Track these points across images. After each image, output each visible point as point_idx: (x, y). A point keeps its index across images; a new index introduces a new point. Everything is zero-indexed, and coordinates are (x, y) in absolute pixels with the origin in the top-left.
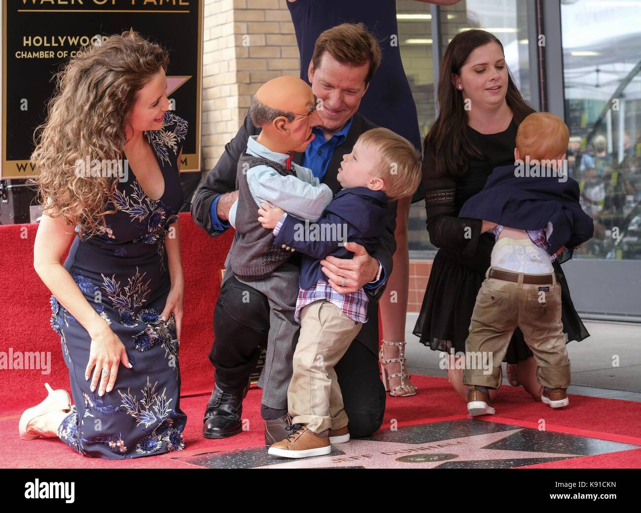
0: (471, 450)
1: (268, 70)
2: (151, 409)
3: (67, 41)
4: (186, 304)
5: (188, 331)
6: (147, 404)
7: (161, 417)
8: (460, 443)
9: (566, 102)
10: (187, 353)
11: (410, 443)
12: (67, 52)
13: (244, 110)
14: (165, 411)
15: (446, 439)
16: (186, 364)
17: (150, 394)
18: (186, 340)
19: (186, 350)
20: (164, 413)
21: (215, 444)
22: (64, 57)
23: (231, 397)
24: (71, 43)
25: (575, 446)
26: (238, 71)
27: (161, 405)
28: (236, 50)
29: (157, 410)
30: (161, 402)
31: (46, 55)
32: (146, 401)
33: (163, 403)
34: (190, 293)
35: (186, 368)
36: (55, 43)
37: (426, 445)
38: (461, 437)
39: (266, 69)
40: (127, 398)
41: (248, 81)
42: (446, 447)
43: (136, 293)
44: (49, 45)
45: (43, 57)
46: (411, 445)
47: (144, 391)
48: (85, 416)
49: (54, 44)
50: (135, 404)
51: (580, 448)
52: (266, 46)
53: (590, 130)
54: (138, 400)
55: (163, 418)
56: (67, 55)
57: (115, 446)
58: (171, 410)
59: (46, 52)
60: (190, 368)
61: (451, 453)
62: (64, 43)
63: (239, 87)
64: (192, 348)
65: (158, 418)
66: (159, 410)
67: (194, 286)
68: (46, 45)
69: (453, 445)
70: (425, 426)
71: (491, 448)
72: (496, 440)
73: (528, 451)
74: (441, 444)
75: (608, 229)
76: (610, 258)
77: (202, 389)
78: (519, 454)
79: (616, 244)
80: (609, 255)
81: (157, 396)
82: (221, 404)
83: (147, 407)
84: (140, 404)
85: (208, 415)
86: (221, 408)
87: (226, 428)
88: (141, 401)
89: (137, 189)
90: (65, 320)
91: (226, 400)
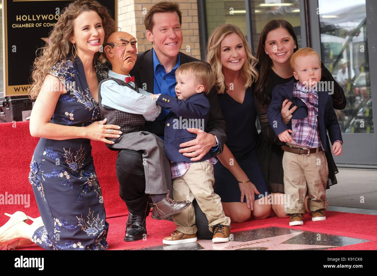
0: (275, 245)
2: (93, 226)
3: (41, 18)
4: (112, 165)
5: (113, 180)
6: (91, 224)
7: (100, 230)
8: (269, 240)
9: (322, 45)
10: (113, 193)
11: (241, 241)
12: (41, 24)
15: (261, 239)
16: (112, 198)
17: (91, 218)
18: (112, 185)
19: (112, 190)
20: (101, 228)
21: (130, 245)
22: (40, 26)
23: (137, 217)
24: (43, 19)
25: (333, 241)
26: (137, 32)
28: (136, 20)
29: (97, 226)
30: (98, 222)
31: (29, 26)
32: (90, 222)
33: (99, 222)
34: (114, 158)
35: (113, 201)
36: (34, 19)
37: (249, 242)
38: (269, 237)
40: (81, 221)
41: (143, 37)
42: (261, 243)
43: (80, 160)
44: (31, 20)
45: (28, 27)
46: (241, 242)
47: (88, 216)
48: (55, 232)
51: (336, 242)
53: (335, 60)
54: (86, 221)
56: (41, 25)
57: (76, 247)
59: (29, 24)
60: (115, 201)
61: (264, 246)
62: (39, 18)
64: (116, 189)
66: (98, 226)
67: (116, 154)
68: (29, 20)
69: (265, 242)
70: (248, 231)
71: (287, 243)
72: (289, 238)
73: (307, 244)
74: (258, 241)
75: (347, 115)
76: (348, 132)
77: (122, 213)
78: (302, 246)
79: (351, 124)
80: (347, 130)
81: (95, 219)
82: (133, 222)
83: (91, 225)
84: (87, 224)
85: (128, 229)
86: (134, 224)
87: (136, 236)
88: (87, 222)
89: (88, 93)
90: (42, 177)
91: (136, 219)
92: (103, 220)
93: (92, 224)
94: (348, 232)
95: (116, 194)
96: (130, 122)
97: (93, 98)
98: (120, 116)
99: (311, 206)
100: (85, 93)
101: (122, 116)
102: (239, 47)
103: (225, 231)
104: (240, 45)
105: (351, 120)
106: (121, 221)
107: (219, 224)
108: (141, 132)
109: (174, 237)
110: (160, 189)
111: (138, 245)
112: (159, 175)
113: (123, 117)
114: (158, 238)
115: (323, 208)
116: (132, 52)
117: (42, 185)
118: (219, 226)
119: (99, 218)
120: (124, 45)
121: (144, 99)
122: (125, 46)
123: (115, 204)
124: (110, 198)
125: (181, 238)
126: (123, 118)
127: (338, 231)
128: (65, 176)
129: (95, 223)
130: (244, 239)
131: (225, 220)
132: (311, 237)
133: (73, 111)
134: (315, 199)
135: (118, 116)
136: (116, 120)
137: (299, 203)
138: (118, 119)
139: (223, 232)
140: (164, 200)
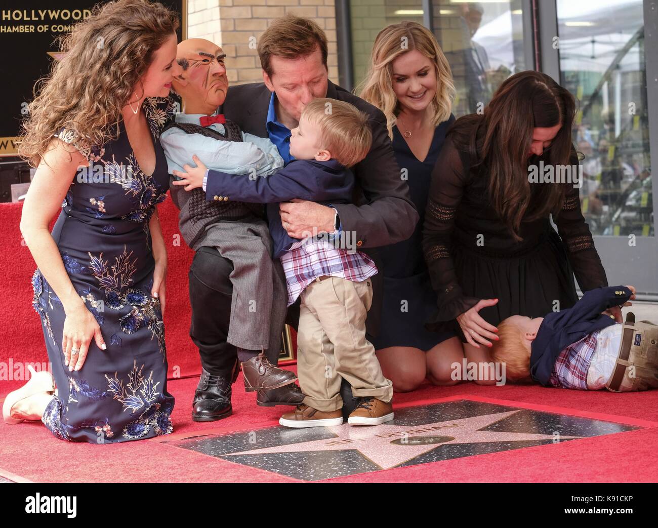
0: (467, 432)
2: (138, 393)
3: (47, 15)
4: (173, 284)
6: (134, 388)
7: (148, 401)
8: (456, 425)
9: (561, 74)
11: (405, 425)
12: (48, 26)
14: (152, 395)
15: (442, 421)
16: (174, 345)
17: (137, 378)
19: (173, 331)
20: (152, 397)
21: (204, 427)
22: (45, 31)
23: (219, 379)
24: (52, 17)
25: (574, 427)
27: (148, 389)
28: (221, 23)
29: (144, 394)
30: (148, 386)
31: (26, 29)
32: (132, 385)
33: (150, 386)
34: (177, 273)
35: (174, 349)
36: (35, 17)
37: (421, 427)
38: (456, 418)
40: (114, 383)
41: (234, 55)
42: (442, 429)
43: (123, 272)
44: (29, 19)
46: (406, 427)
47: (130, 375)
48: (69, 402)
49: (33, 19)
50: (121, 389)
51: (579, 429)
52: (252, 18)
53: (586, 103)
54: (124, 384)
55: (151, 403)
56: (48, 29)
57: (101, 431)
59: (26, 26)
60: (178, 350)
61: (446, 435)
62: (44, 16)
65: (145, 402)
66: (146, 394)
68: (26, 19)
69: (449, 427)
70: (419, 408)
71: (488, 430)
72: (493, 422)
73: (526, 433)
74: (436, 426)
75: (605, 204)
76: (608, 234)
77: (190, 371)
78: (516, 436)
79: (614, 219)
80: (606, 231)
81: (144, 380)
82: (209, 387)
83: (134, 391)
84: (127, 388)
85: (197, 400)
86: (210, 391)
87: (215, 411)
88: (128, 385)
89: (132, 162)
90: (49, 302)
91: (214, 383)
92: (158, 383)
93: (137, 389)
94: (601, 412)
95: (181, 337)
97: (141, 171)
103: (374, 405)
105: (615, 212)
106: (189, 385)
109: (299, 413)
111: (217, 428)
114: (255, 417)
116: (221, 74)
117: (48, 317)
119: (152, 378)
120: (206, 62)
121: (230, 149)
122: (208, 64)
123: (178, 355)
124: (170, 344)
125: (312, 416)
127: (582, 410)
128: (88, 302)
129: (142, 387)
130: (412, 421)
132: (533, 420)
133: (104, 197)
139: (370, 407)
140: (254, 360)
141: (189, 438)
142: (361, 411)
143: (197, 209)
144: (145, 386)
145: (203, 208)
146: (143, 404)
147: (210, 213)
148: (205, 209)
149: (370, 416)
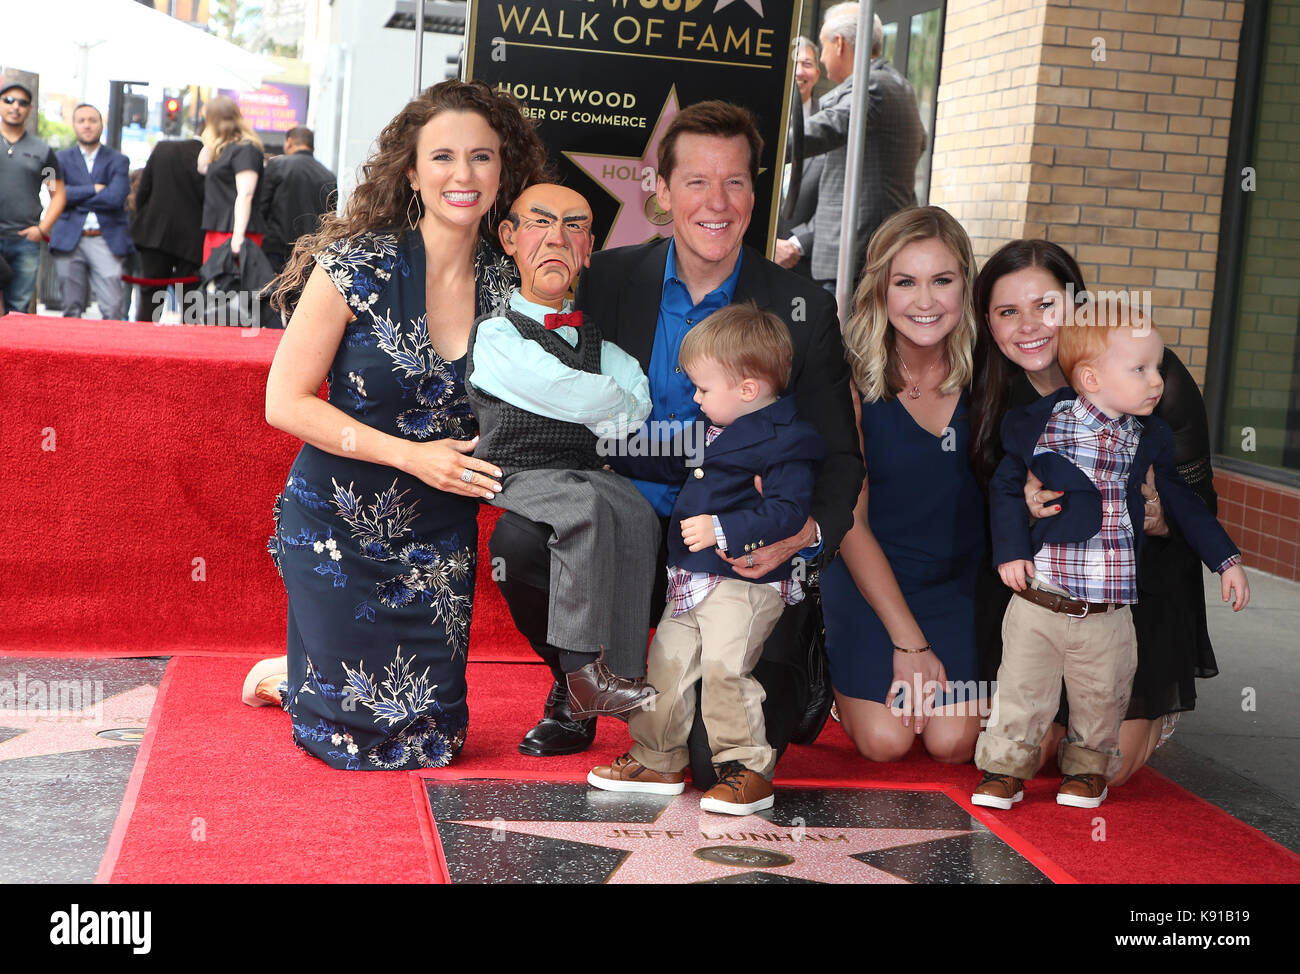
1: (1087, 147)
2: (401, 696)
3: (567, 96)
6: (394, 689)
7: (416, 711)
8: (843, 837)
12: (566, 112)
13: (1035, 206)
14: (422, 703)
17: (401, 674)
20: (421, 705)
22: (562, 119)
24: (574, 99)
27: (419, 693)
28: (1036, 110)
29: (410, 700)
30: (419, 688)
32: (392, 684)
33: (422, 688)
36: (548, 97)
39: (1083, 145)
40: (357, 677)
41: (1050, 161)
42: (810, 841)
43: (393, 517)
44: (538, 99)
47: (389, 668)
48: (302, 691)
49: (545, 99)
50: (370, 688)
52: (1090, 107)
54: (378, 681)
55: (419, 713)
56: (565, 117)
57: (340, 743)
58: (433, 701)
62: (562, 98)
63: (1033, 169)
65: (410, 712)
66: (414, 700)
68: (533, 98)
69: (826, 840)
74: (812, 834)
81: (414, 678)
83: (395, 693)
84: (382, 687)
88: (384, 683)
89: (419, 329)
92: (436, 685)
93: (400, 690)
96: (539, 439)
97: (430, 347)
98: (513, 420)
99: (1068, 758)
100: (406, 329)
101: (519, 420)
102: (942, 280)
103: (744, 784)
104: (944, 276)
107: (736, 761)
108: (565, 471)
109: (617, 769)
110: (581, 637)
112: (584, 601)
113: (521, 423)
115: (1101, 773)
116: (558, 245)
118: (735, 767)
119: (427, 677)
120: (543, 224)
121: (576, 382)
122: (547, 227)
125: (635, 776)
126: (519, 426)
128: (327, 551)
129: (409, 690)
131: (751, 755)
133: (363, 369)
134: (1082, 744)
135: (506, 419)
136: (501, 428)
137: (1019, 748)
138: (506, 426)
139: (737, 786)
140: (588, 669)
141: (471, 779)
142: (722, 789)
143: (502, 449)
144: (415, 688)
145: (511, 450)
146: (406, 714)
147: (520, 461)
148: (514, 453)
149: (736, 800)
